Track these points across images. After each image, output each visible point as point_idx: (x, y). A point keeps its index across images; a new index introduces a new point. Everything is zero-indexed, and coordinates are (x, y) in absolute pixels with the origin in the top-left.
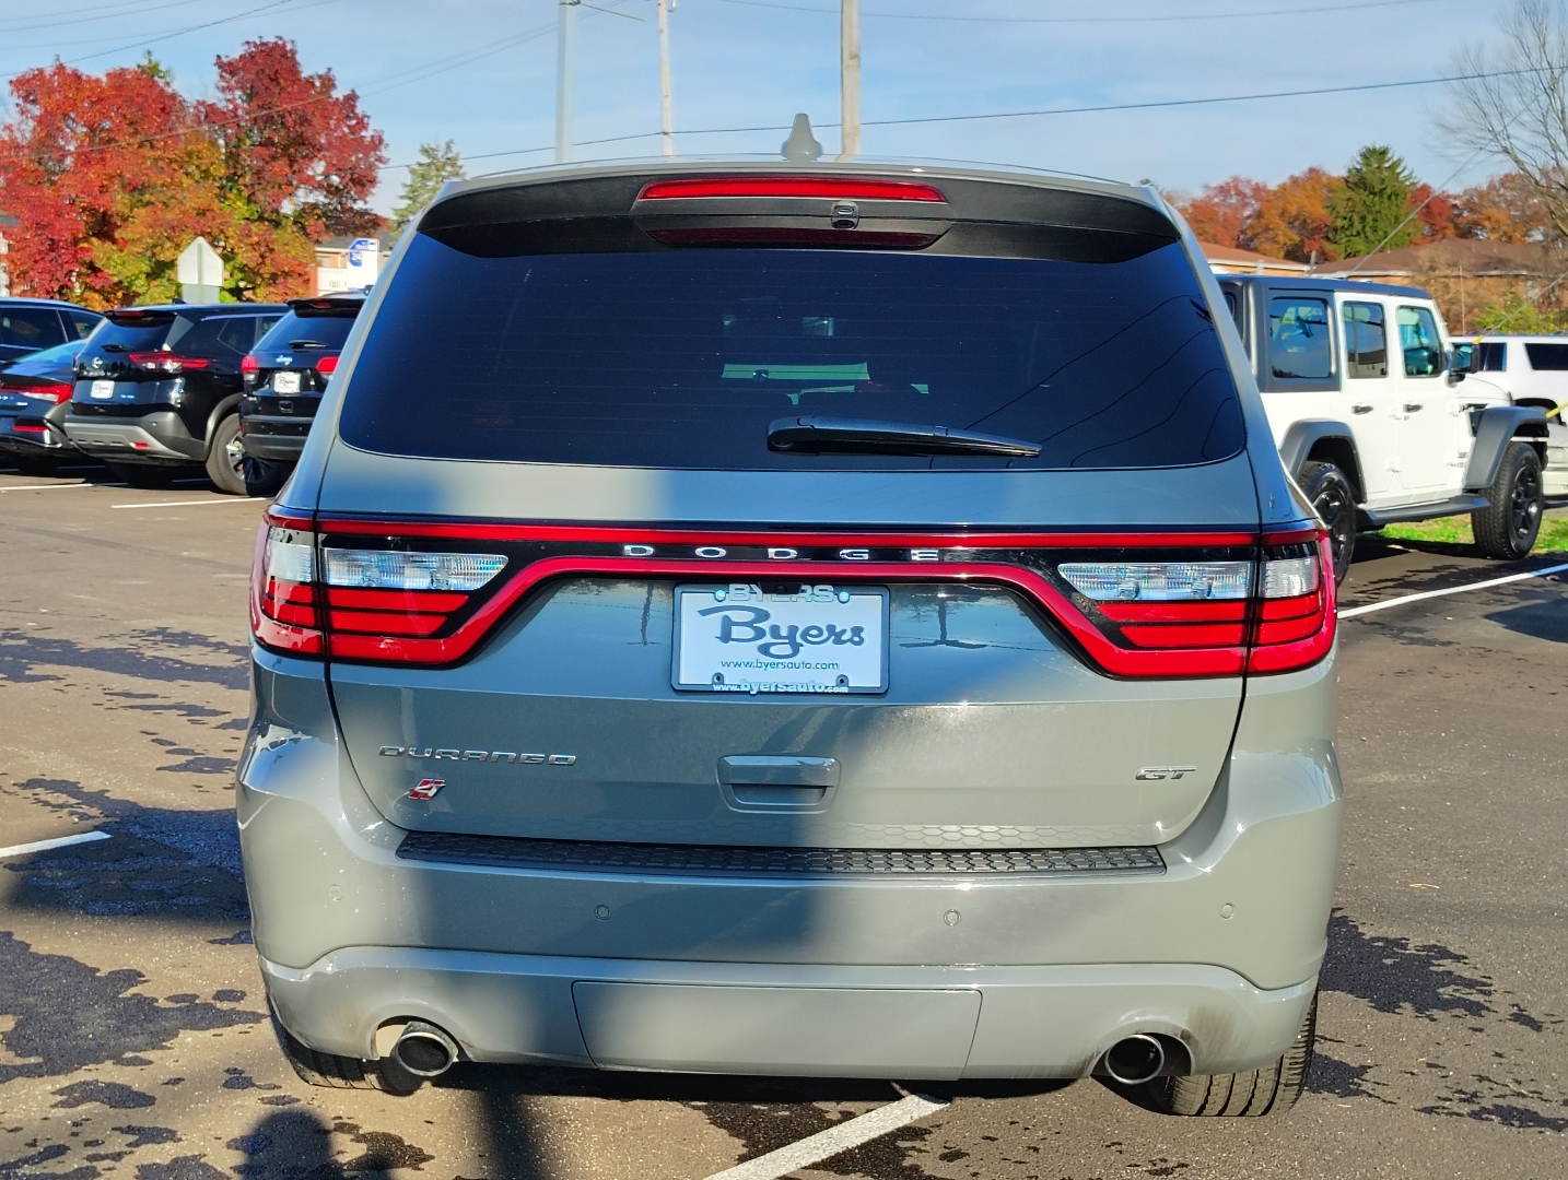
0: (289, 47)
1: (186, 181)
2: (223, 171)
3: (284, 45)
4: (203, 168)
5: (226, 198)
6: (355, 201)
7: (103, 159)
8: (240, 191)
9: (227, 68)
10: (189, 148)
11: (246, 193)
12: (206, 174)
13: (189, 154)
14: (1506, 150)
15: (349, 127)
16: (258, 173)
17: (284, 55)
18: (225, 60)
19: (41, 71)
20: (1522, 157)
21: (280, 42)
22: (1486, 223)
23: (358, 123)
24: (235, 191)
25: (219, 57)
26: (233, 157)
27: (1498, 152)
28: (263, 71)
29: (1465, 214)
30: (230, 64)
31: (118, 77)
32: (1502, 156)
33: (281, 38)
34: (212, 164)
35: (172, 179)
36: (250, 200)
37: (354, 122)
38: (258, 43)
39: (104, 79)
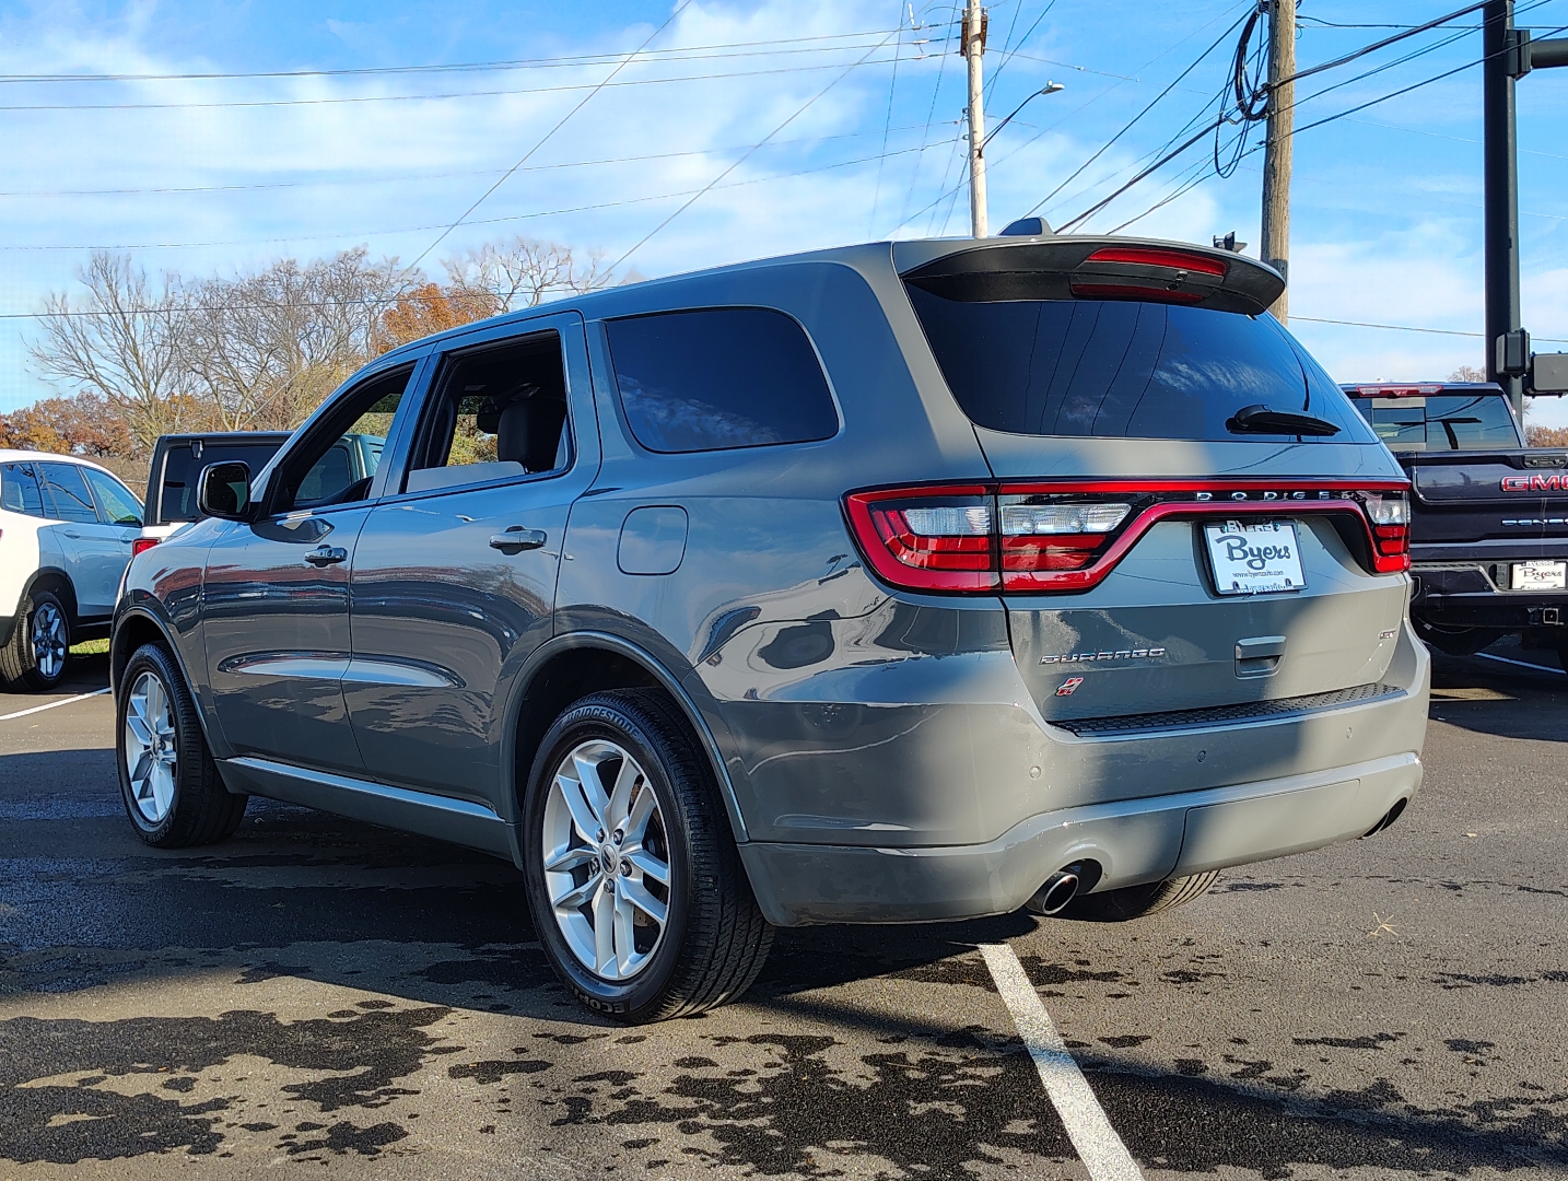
14: (91, 377)
20: (106, 382)
22: (36, 439)
27: (86, 378)
29: (17, 432)
32: (90, 382)
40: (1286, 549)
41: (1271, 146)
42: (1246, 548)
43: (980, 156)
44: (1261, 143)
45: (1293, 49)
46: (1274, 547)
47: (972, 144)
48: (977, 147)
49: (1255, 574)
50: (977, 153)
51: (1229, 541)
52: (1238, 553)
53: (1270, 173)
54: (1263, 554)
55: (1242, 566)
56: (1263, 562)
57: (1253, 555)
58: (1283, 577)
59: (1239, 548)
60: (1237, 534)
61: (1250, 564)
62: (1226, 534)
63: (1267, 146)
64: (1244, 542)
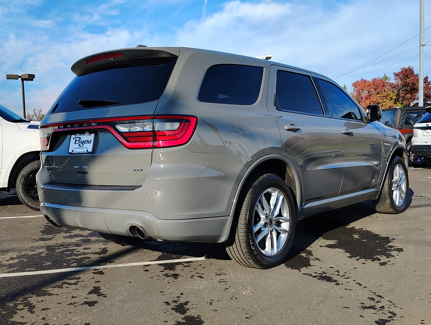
0: (411, 68)
1: (387, 100)
2: (395, 98)
3: (410, 68)
4: (390, 97)
5: (396, 104)
6: (428, 102)
7: (370, 98)
8: (399, 102)
9: (397, 75)
10: (387, 93)
11: (401, 102)
12: (391, 99)
13: (387, 95)
15: (426, 84)
16: (404, 97)
17: (410, 70)
18: (396, 73)
19: (358, 81)
21: (409, 68)
23: (428, 84)
24: (398, 102)
25: (394, 73)
26: (398, 95)
28: (404, 74)
30: (397, 74)
31: (374, 80)
33: (409, 67)
34: (392, 96)
35: (383, 100)
36: (402, 104)
37: (427, 83)
38: (403, 68)
39: (371, 81)
40: (91, 141)
42: (80, 141)
46: (88, 140)
49: (80, 148)
51: (76, 139)
52: (77, 142)
54: (83, 142)
55: (77, 146)
56: (83, 144)
57: (81, 142)
58: (87, 149)
59: (78, 141)
60: (79, 137)
61: (79, 145)
62: (76, 137)
64: (80, 138)
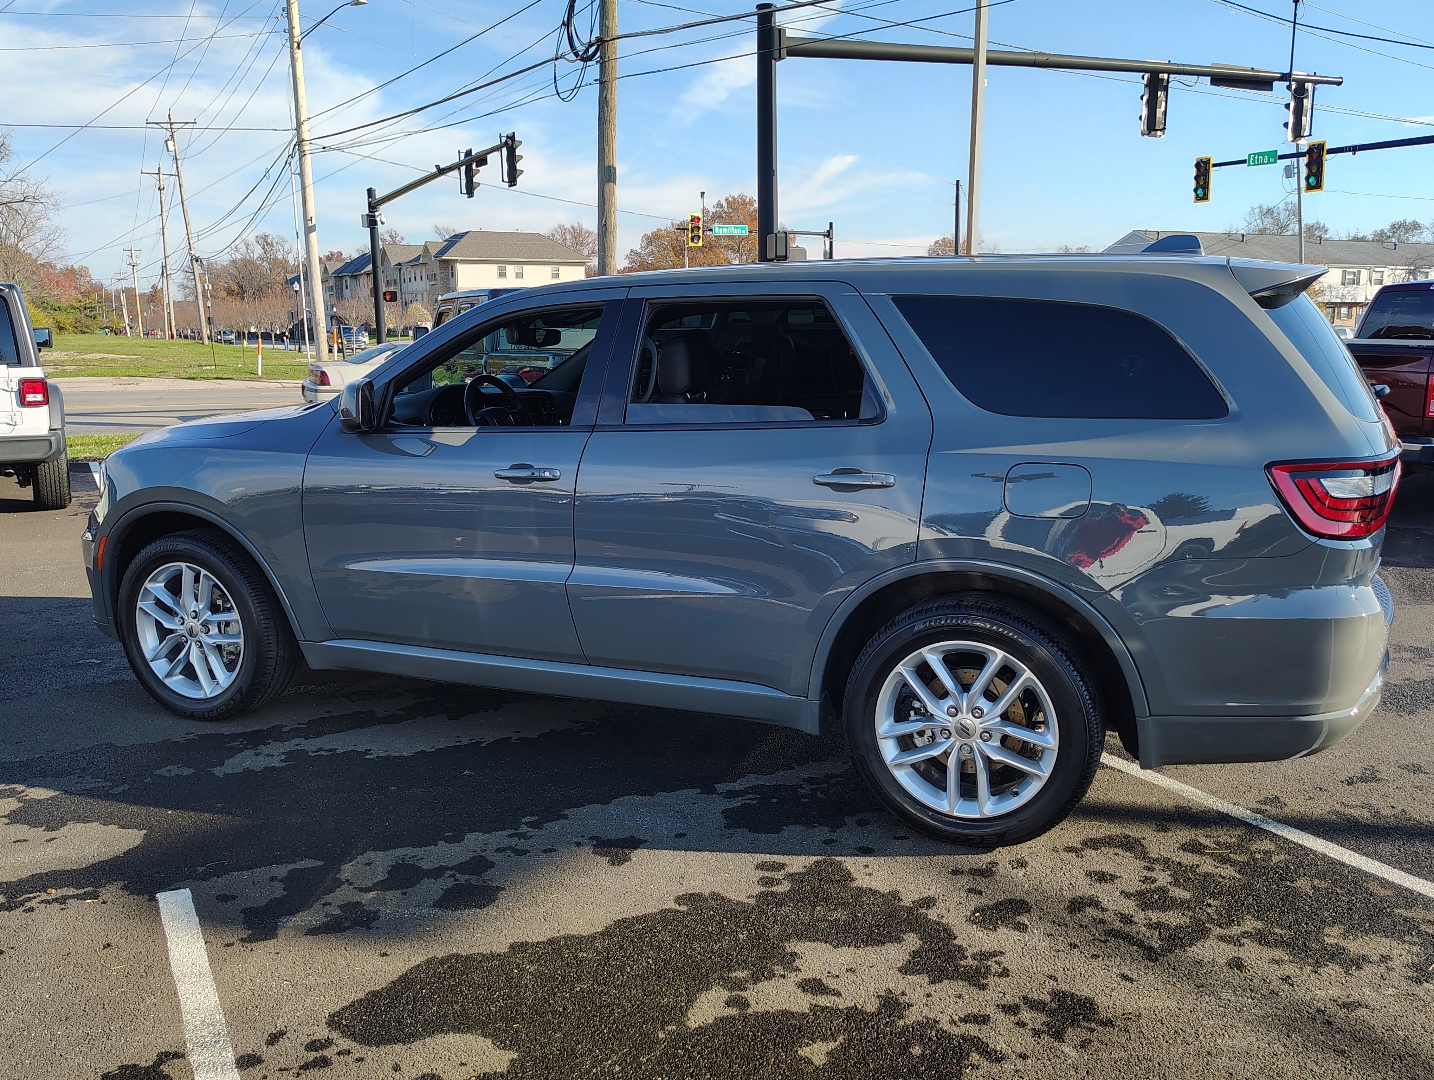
41: (603, 83)
43: (299, 47)
44: (596, 80)
45: (616, 14)
47: (292, 36)
48: (296, 39)
50: (296, 45)
53: (604, 103)
63: (601, 83)
